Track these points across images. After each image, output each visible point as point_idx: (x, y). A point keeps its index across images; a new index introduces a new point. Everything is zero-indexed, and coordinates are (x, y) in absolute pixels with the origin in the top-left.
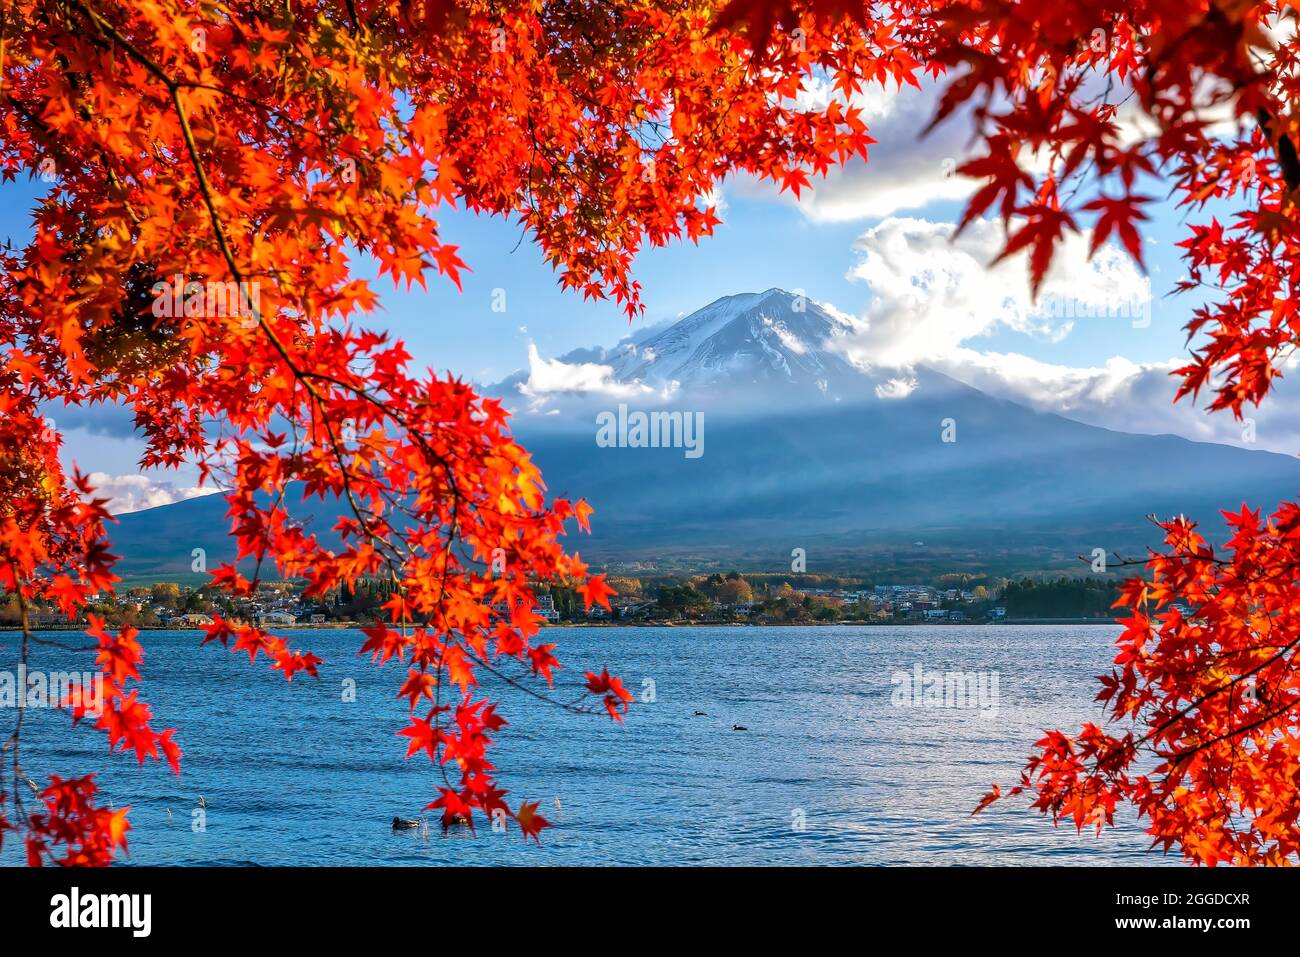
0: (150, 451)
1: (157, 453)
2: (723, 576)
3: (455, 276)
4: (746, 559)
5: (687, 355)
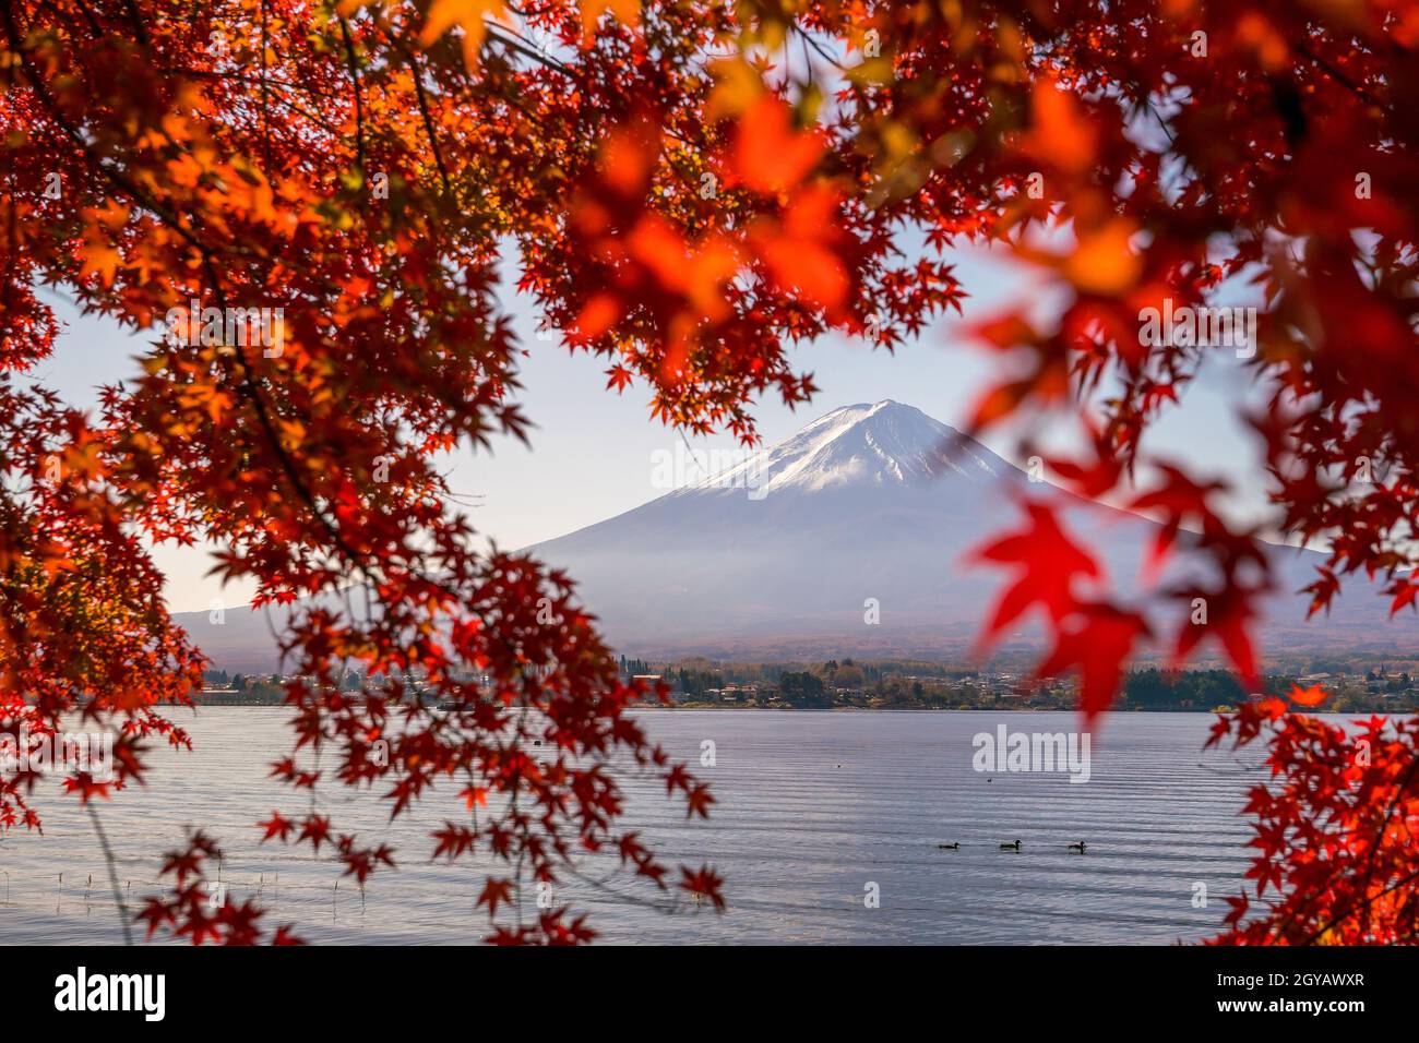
0: (261, 590)
1: (269, 591)
2: (839, 662)
3: (520, 434)
4: (860, 647)
5: (806, 460)
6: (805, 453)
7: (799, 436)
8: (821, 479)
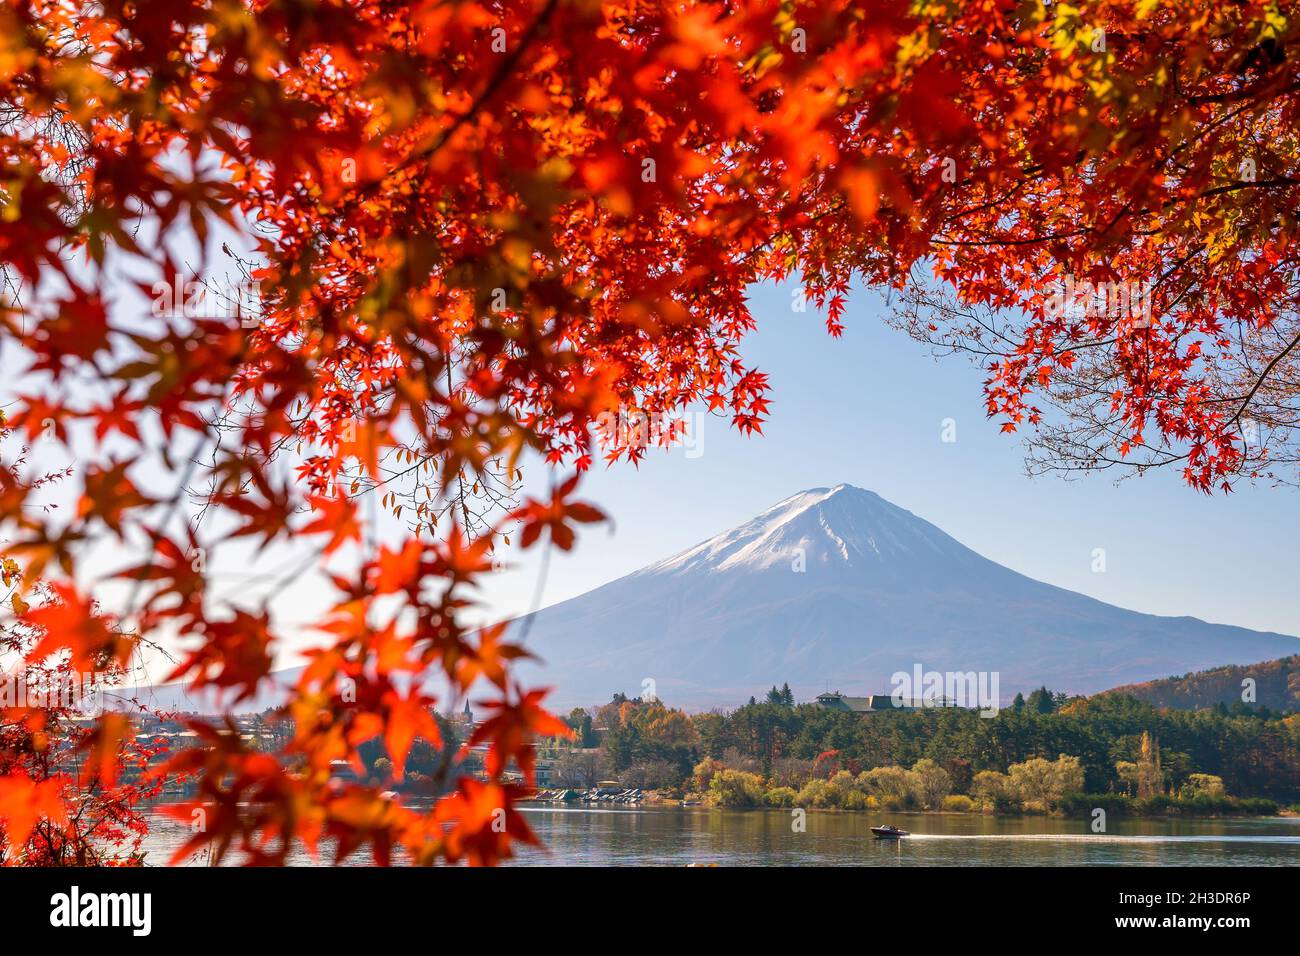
5: (760, 541)
6: (761, 534)
7: (757, 518)
8: (771, 557)
